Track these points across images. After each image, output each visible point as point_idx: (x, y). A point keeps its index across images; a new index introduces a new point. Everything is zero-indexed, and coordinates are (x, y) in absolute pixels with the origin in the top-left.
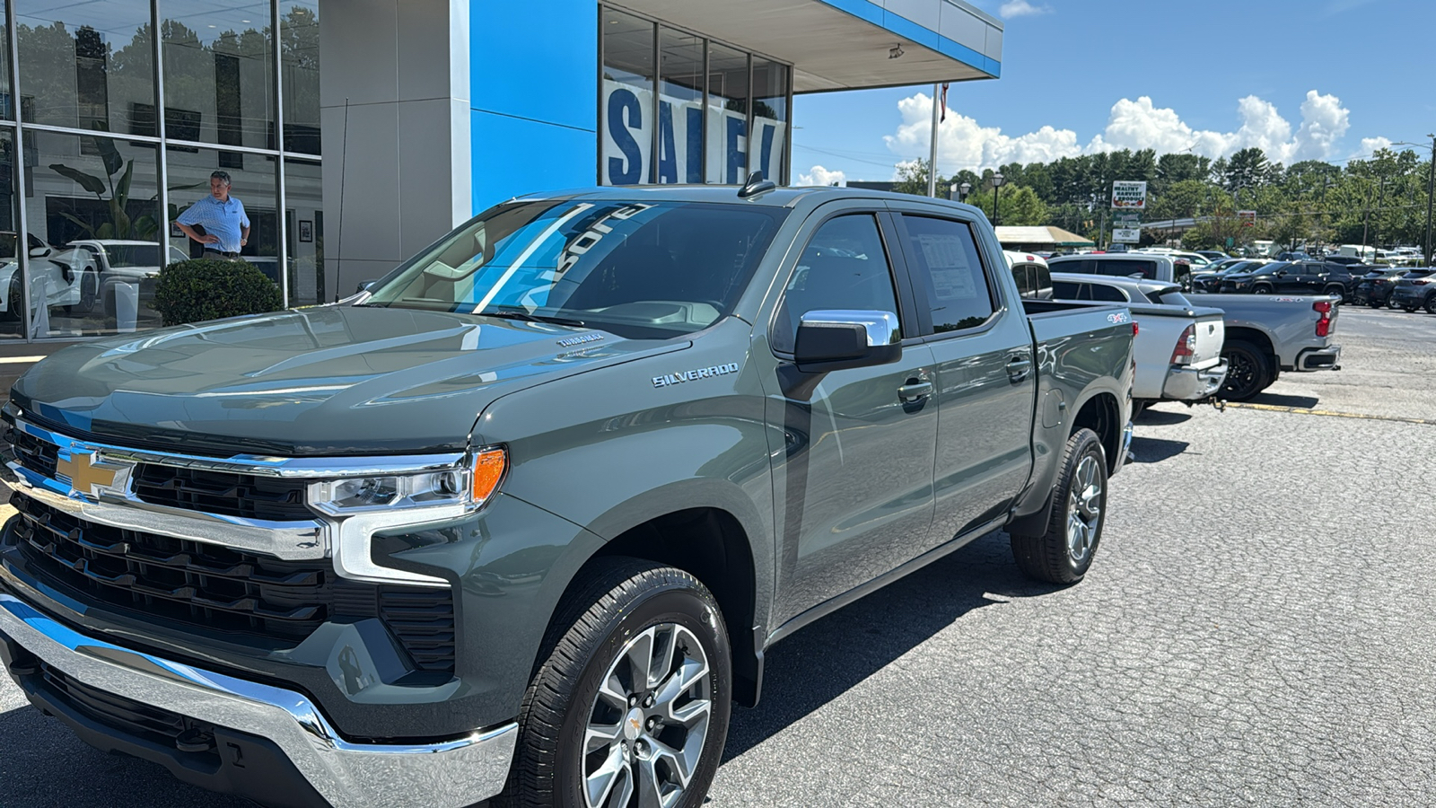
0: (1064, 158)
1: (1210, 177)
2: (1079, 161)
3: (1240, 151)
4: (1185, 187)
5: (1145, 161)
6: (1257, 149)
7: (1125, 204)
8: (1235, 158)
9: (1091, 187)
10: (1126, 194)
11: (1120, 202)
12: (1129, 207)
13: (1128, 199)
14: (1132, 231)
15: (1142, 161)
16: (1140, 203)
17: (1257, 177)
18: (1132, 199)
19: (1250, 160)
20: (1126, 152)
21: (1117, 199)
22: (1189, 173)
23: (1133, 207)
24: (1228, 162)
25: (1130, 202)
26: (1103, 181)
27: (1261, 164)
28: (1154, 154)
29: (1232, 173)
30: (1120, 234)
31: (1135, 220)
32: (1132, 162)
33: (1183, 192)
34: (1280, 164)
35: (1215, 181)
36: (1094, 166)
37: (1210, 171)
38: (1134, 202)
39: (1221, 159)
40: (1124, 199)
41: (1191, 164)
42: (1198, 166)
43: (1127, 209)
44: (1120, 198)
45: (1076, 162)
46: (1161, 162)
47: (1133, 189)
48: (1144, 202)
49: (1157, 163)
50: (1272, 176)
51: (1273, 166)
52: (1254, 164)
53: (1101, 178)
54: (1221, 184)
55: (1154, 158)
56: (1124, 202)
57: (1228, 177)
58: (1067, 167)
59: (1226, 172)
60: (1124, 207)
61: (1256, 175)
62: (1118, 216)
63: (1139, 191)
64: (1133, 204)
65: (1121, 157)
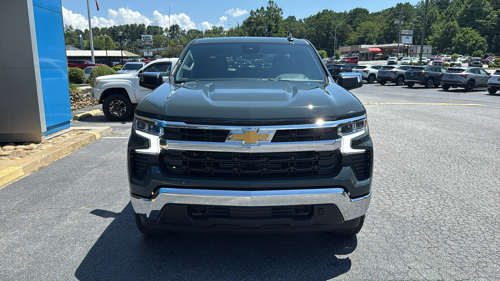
0: (114, 26)
1: (164, 34)
2: (120, 27)
3: (172, 25)
4: (157, 37)
5: (142, 28)
6: (177, 25)
7: (146, 43)
8: (171, 27)
9: (125, 36)
10: (146, 39)
11: (144, 42)
12: (148, 44)
13: (147, 41)
14: (150, 52)
15: (141, 28)
16: (151, 43)
17: (178, 34)
18: (148, 41)
19: (175, 28)
20: (136, 24)
21: (143, 41)
22: (157, 32)
23: (149, 44)
24: (169, 29)
25: (148, 42)
26: (129, 35)
27: (179, 30)
28: (145, 25)
29: (171, 33)
30: (146, 53)
31: (150, 49)
32: (138, 28)
33: (157, 39)
34: (184, 30)
35: (166, 35)
36: (125, 29)
37: (164, 32)
38: (149, 42)
39: (167, 28)
40: (146, 41)
41: (158, 29)
42: (160, 30)
43: (147, 45)
44: (144, 41)
45: (119, 28)
46: (147, 28)
47: (148, 38)
48: (152, 42)
49: (146, 29)
50: (183, 34)
51: (183, 31)
52: (177, 30)
53: (128, 34)
54: (168, 36)
55: (145, 27)
56: (146, 42)
57: (170, 34)
58: (116, 29)
59: (169, 32)
60: (146, 44)
61: (178, 33)
62: (145, 47)
63: (150, 38)
64: (149, 43)
65: (134, 26)
